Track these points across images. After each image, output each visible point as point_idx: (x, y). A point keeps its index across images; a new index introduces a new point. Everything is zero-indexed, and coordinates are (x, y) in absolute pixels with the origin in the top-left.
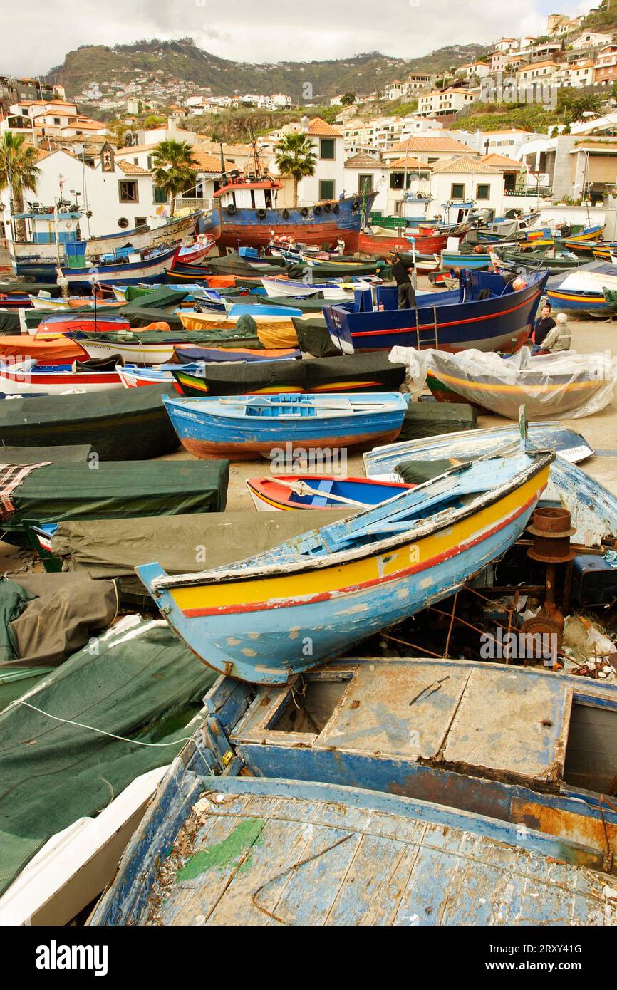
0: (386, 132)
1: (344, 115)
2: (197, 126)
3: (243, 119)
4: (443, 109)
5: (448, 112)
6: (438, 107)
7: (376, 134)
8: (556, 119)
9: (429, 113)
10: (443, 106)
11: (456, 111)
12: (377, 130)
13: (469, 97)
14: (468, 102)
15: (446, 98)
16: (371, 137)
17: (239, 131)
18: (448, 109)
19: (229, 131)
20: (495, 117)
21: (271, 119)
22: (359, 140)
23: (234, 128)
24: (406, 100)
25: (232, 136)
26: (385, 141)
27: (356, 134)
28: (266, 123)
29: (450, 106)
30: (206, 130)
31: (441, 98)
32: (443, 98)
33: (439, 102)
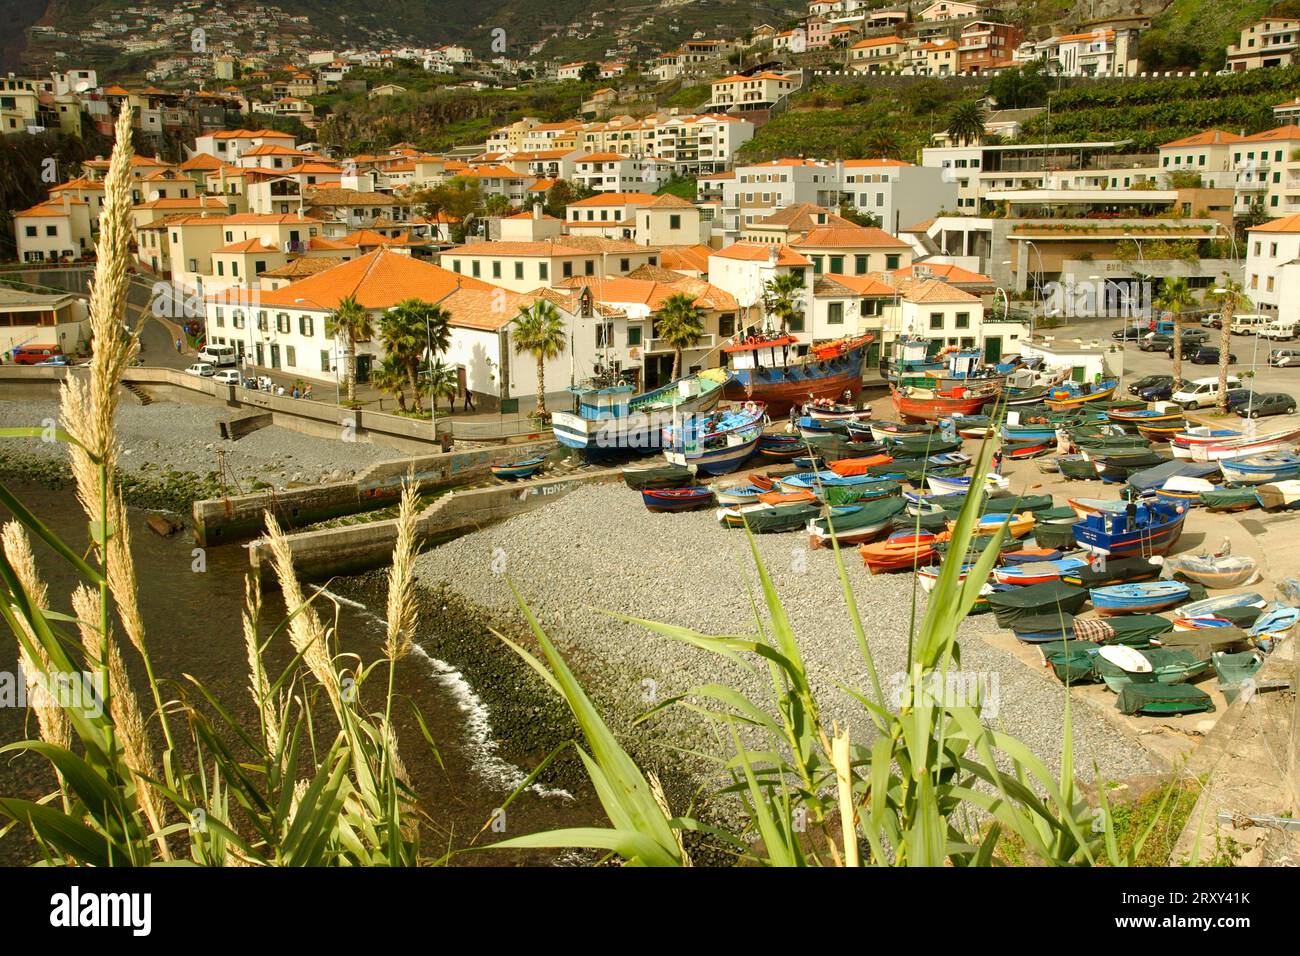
0: (673, 136)
1: (597, 103)
2: (367, 116)
3: (437, 105)
4: (749, 101)
5: (758, 106)
6: (742, 98)
7: (658, 138)
8: (916, 124)
9: (729, 106)
10: (749, 97)
11: (768, 104)
12: (660, 132)
13: (784, 85)
14: (785, 91)
15: (753, 87)
16: (650, 141)
17: (433, 123)
18: (757, 101)
19: (417, 123)
20: (827, 116)
21: (479, 105)
22: (633, 145)
23: (426, 119)
24: (690, 84)
25: (422, 130)
26: (672, 148)
27: (627, 136)
28: (472, 111)
29: (760, 98)
30: (380, 121)
31: (745, 86)
32: (749, 85)
33: (743, 92)
